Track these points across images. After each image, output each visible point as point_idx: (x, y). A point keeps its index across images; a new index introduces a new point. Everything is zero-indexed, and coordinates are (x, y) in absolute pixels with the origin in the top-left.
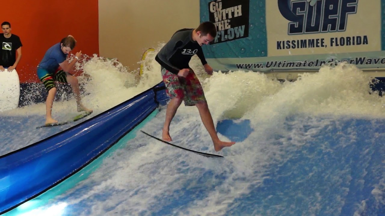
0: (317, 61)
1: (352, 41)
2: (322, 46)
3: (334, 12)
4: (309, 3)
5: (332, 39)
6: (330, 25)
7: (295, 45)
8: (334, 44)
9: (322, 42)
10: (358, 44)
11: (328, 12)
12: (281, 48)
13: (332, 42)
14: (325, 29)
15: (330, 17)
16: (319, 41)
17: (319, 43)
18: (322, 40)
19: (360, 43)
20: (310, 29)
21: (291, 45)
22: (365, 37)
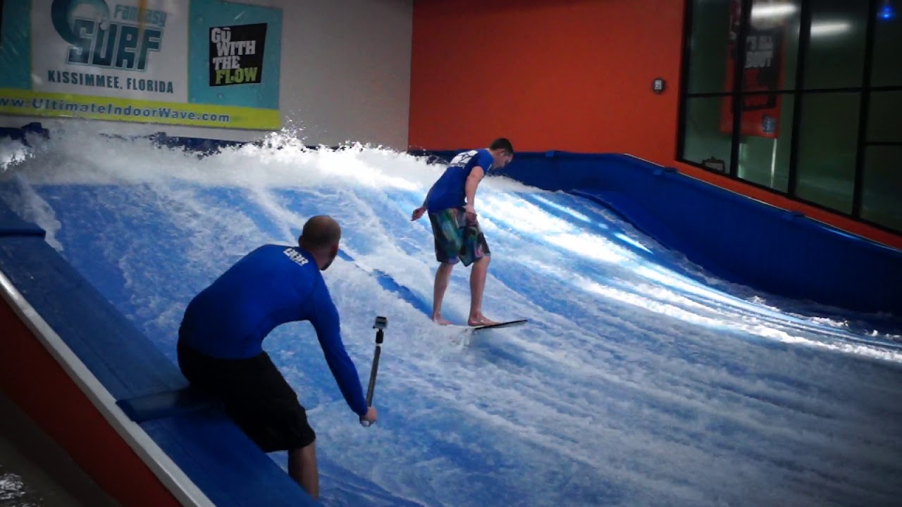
0: (110, 106)
1: (154, 85)
2: (116, 87)
3: (132, 44)
4: (100, 24)
5: (129, 79)
6: (125, 62)
7: (76, 80)
8: (132, 86)
9: (116, 82)
10: (161, 91)
11: (124, 43)
12: (54, 81)
13: (129, 84)
14: (119, 64)
15: (127, 50)
16: (111, 80)
17: (111, 82)
18: (116, 78)
19: (164, 91)
20: (98, 61)
21: (70, 78)
22: (170, 84)
